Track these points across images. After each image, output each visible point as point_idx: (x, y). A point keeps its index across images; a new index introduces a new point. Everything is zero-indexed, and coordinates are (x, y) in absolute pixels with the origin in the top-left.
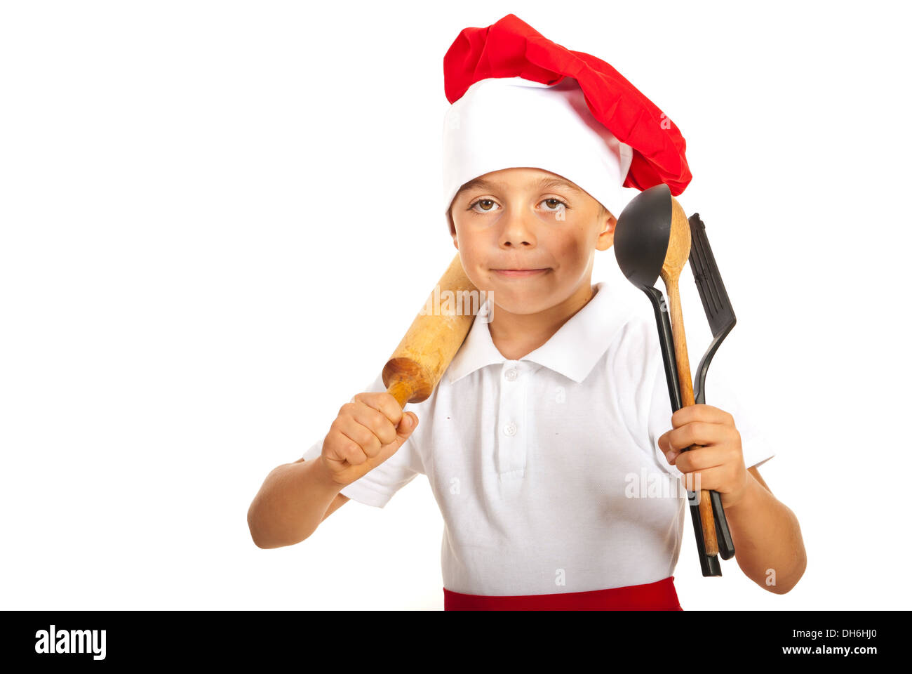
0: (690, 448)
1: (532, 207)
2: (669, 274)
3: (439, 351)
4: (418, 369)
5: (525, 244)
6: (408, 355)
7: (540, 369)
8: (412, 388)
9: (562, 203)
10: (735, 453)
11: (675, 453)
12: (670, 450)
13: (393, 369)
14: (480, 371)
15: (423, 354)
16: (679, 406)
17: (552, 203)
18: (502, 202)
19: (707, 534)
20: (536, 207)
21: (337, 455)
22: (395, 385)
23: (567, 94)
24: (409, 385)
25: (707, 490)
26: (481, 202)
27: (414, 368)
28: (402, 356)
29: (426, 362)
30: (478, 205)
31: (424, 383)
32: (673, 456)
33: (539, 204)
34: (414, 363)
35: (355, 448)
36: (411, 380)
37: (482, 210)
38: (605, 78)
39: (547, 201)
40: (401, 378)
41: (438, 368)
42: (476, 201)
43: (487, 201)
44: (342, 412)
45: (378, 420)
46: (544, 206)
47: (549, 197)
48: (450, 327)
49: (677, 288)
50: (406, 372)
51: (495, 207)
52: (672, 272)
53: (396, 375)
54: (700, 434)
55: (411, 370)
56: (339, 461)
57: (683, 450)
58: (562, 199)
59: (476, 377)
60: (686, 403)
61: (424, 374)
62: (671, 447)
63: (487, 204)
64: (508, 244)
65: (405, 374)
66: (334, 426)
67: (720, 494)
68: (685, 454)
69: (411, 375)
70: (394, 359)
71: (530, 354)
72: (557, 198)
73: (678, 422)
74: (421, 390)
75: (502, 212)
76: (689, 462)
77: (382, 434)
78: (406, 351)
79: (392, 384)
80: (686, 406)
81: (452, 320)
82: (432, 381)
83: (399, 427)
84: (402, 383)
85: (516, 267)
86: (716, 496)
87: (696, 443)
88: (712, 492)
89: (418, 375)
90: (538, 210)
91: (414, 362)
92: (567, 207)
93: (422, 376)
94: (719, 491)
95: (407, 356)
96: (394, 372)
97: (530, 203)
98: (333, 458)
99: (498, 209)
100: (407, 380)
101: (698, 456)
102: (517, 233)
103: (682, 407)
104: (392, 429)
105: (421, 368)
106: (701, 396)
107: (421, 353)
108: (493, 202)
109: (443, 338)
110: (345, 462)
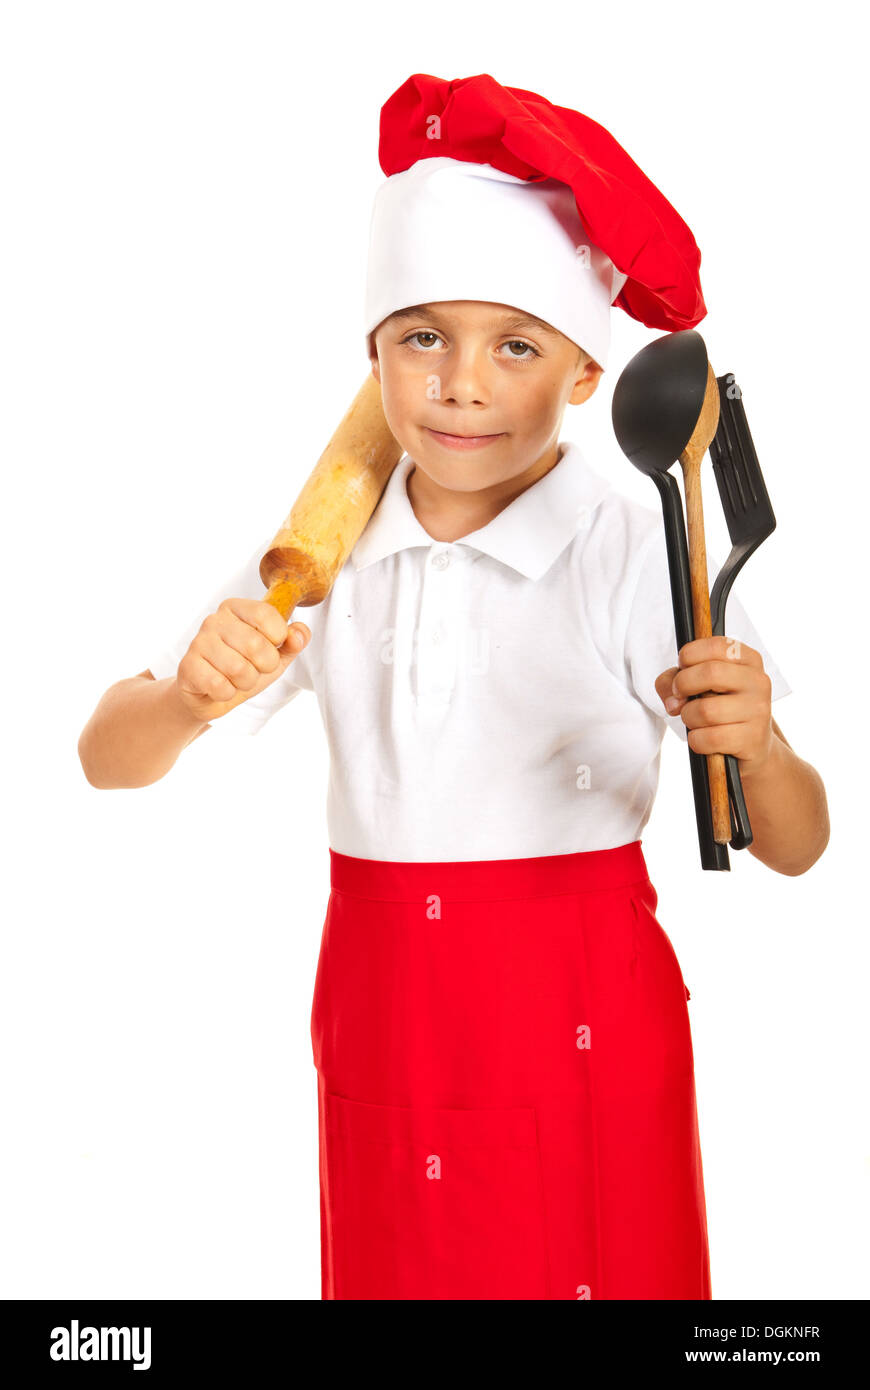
0: (701, 695)
1: (490, 351)
2: (691, 454)
3: (339, 537)
4: (310, 564)
5: (476, 402)
6: (298, 544)
7: (479, 557)
8: (302, 590)
9: (533, 349)
10: (762, 705)
11: (679, 699)
12: (672, 695)
13: (274, 562)
14: (397, 556)
15: (318, 543)
16: (690, 637)
17: (518, 347)
18: (447, 339)
19: (718, 813)
20: (495, 351)
21: (194, 687)
22: (278, 586)
23: (550, 196)
24: (298, 586)
25: (719, 754)
26: (419, 335)
27: (305, 563)
28: (289, 546)
29: (321, 554)
30: (415, 339)
31: (317, 584)
32: (675, 704)
33: (500, 347)
34: (305, 557)
35: (219, 680)
36: (300, 579)
37: (420, 348)
38: (603, 175)
39: (510, 343)
40: (287, 576)
41: (337, 562)
42: (413, 332)
43: (427, 335)
44: (204, 627)
45: (255, 642)
46: (507, 352)
47: (515, 339)
48: (353, 502)
49: (699, 475)
50: (294, 568)
51: (438, 345)
52: (694, 453)
53: (280, 572)
54: (720, 677)
55: (301, 566)
56: (195, 694)
57: (691, 698)
58: (532, 344)
59: (390, 564)
60: (700, 633)
61: (318, 571)
62: (674, 691)
63: (427, 339)
64: (452, 401)
65: (292, 571)
66: (193, 647)
67: (737, 760)
68: (694, 704)
69: (300, 573)
70: (278, 549)
71: (467, 537)
72: (526, 341)
73: (689, 659)
74: (312, 593)
75: (448, 353)
76: (701, 713)
77: (260, 661)
78: (294, 539)
79: (273, 584)
80: (700, 638)
81: (356, 492)
82: (328, 581)
83: (285, 648)
84: (290, 583)
85: (461, 432)
86: (731, 762)
87: (714, 689)
88: (727, 757)
89: (310, 573)
90: (497, 355)
91: (306, 554)
92: (536, 353)
93: (315, 574)
94: (738, 756)
95: (295, 546)
96: (277, 566)
97: (487, 344)
98: (188, 690)
99: (443, 347)
100: (295, 579)
101: (713, 707)
102: (466, 389)
103: (694, 639)
104: (274, 653)
105: (315, 564)
106: (720, 624)
107: (315, 541)
108: (435, 337)
109: (345, 519)
110: (205, 698)
